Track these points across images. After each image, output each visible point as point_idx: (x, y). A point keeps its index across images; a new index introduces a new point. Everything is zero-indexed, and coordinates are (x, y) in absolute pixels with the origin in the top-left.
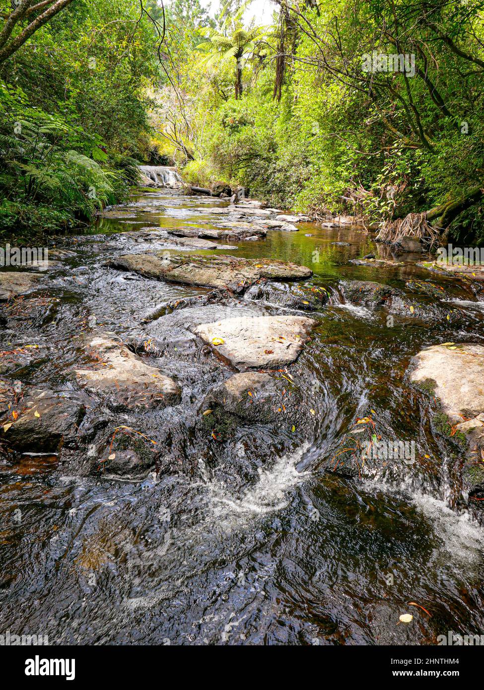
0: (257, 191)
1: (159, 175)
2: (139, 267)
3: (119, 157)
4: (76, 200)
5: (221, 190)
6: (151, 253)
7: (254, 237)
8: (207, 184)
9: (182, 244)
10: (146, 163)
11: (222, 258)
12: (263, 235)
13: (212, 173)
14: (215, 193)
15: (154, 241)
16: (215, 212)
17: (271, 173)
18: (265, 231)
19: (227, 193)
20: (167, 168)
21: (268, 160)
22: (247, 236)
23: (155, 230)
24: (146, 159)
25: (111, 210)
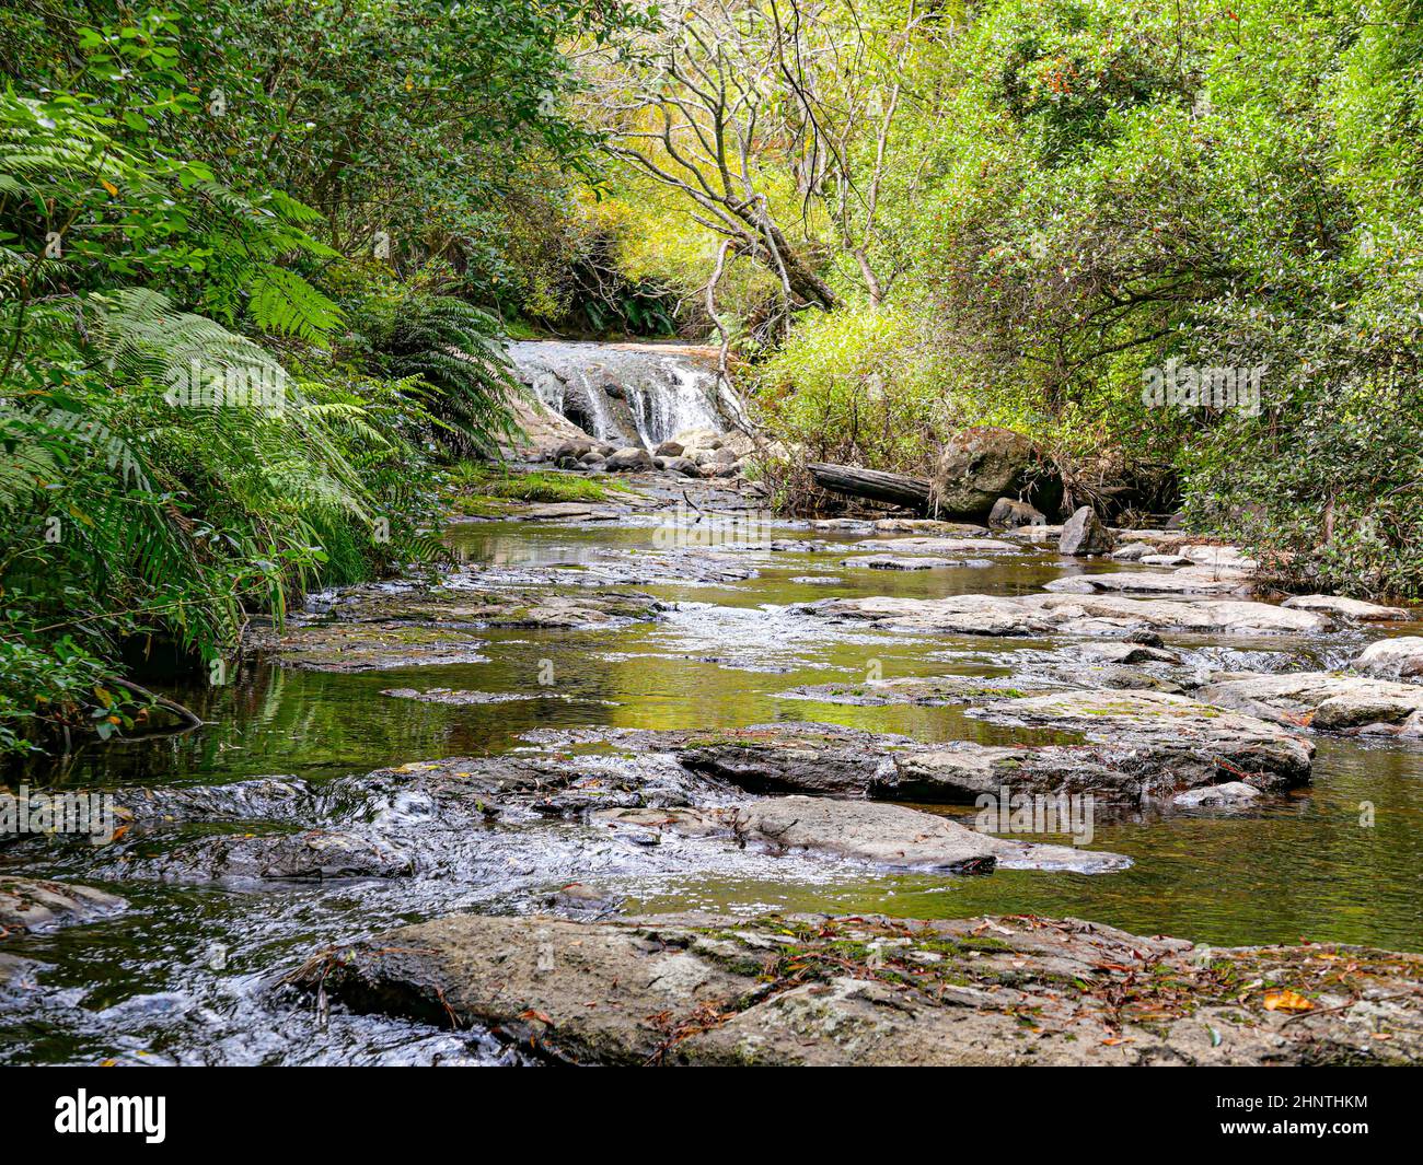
0: (1226, 488)
1: (614, 394)
2: (514, 994)
3: (390, 299)
4: (136, 568)
5: (997, 482)
6: (582, 903)
7: (1232, 787)
8: (908, 444)
9: (776, 841)
10: (544, 327)
11: (1038, 938)
12: (1292, 779)
13: (945, 386)
14: (963, 500)
15: (599, 821)
16: (965, 621)
17: (1315, 379)
18: (1301, 750)
19: (1038, 503)
20: (666, 352)
21: (1295, 299)
22: (1182, 786)
23: (604, 749)
24: (547, 303)
25: (334, 616)
